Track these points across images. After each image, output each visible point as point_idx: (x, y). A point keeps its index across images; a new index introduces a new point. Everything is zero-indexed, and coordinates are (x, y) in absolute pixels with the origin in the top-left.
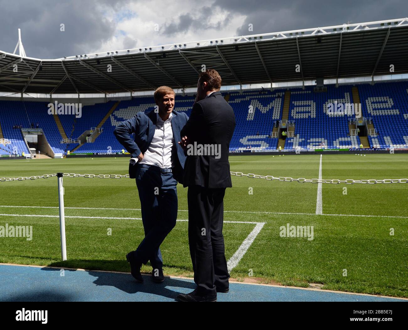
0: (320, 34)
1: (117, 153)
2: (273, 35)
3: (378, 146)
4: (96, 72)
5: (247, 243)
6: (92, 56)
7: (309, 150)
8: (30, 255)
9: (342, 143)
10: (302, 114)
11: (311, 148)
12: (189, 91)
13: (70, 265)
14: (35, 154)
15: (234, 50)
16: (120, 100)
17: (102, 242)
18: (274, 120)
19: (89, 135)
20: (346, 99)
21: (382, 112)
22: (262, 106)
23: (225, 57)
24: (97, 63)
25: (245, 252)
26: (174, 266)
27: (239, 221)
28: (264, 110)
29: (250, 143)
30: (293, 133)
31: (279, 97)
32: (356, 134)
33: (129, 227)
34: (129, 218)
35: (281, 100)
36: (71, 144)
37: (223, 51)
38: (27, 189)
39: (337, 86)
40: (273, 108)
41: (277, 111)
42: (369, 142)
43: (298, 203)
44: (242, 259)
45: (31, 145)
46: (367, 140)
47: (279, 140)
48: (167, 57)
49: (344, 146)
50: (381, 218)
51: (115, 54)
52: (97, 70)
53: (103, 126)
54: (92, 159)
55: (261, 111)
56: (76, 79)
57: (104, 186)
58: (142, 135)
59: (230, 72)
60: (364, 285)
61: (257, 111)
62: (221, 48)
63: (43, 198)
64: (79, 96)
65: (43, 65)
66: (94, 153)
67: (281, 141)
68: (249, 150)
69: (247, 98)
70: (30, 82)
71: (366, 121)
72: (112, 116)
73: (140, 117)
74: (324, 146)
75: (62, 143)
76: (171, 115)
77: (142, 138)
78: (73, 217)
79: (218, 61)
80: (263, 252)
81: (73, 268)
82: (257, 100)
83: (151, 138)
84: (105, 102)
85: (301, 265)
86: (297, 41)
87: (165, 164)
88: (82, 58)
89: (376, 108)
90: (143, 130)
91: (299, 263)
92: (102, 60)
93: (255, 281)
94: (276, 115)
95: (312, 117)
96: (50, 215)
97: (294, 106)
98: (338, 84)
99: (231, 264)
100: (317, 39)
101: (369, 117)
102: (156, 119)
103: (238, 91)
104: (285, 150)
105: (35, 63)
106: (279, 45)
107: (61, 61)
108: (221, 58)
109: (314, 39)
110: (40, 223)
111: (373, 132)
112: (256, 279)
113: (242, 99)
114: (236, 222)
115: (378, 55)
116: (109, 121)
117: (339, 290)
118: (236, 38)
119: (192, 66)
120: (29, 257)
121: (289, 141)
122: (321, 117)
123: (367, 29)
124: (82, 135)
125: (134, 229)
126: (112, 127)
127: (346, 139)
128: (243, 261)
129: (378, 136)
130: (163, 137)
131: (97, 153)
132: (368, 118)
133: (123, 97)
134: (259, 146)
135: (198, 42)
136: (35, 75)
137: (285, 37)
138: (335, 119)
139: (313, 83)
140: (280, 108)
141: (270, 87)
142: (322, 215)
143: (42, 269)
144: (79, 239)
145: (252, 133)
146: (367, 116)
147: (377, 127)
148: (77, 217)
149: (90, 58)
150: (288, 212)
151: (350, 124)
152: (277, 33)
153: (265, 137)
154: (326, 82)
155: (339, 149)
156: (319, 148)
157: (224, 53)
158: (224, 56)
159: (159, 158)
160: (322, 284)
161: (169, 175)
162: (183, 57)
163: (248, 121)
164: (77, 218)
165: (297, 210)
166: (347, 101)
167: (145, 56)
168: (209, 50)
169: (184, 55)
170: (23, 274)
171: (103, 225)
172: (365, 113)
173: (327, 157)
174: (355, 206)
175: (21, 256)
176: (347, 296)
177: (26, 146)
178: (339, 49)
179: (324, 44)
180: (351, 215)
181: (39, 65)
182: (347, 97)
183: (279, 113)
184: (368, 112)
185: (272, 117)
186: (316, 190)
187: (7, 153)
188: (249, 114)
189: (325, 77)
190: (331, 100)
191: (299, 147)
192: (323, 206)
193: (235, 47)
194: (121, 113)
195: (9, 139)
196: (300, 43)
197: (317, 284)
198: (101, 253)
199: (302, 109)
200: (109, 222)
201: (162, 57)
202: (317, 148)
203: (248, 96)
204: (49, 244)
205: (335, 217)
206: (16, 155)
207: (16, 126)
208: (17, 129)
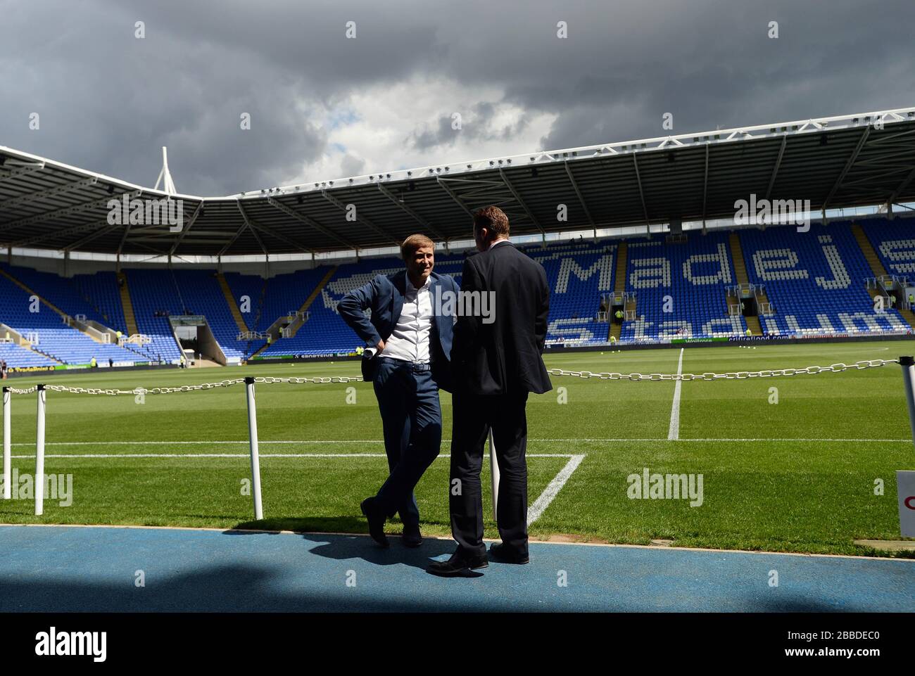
0: (671, 147)
1: (334, 354)
2: (594, 150)
3: (774, 331)
4: (296, 217)
5: (555, 486)
6: (290, 190)
7: (662, 342)
8: (202, 513)
9: (716, 329)
10: (648, 281)
11: (665, 338)
12: (455, 245)
13: (270, 526)
14: (193, 360)
15: (530, 175)
16: (338, 264)
17: (318, 491)
18: (602, 292)
19: (285, 325)
20: (720, 254)
21: (780, 275)
22: (580, 268)
23: (516, 188)
24: (297, 202)
25: (551, 499)
26: (437, 523)
27: (542, 453)
28: (584, 275)
29: (562, 332)
30: (633, 313)
31: (608, 252)
32: (739, 313)
33: (361, 467)
34: (362, 455)
35: (611, 259)
36: (255, 340)
37: (511, 177)
38: (185, 415)
39: (704, 233)
40: (598, 271)
41: (605, 276)
42: (761, 326)
43: (640, 424)
44: (547, 509)
45: (186, 344)
46: (757, 322)
47: (611, 326)
48: (416, 188)
49: (719, 333)
50: (772, 441)
51: (328, 186)
52: (297, 214)
53: (308, 308)
54: (293, 365)
55: (578, 276)
56: (262, 230)
57: (316, 408)
58: (381, 312)
59: (524, 212)
60: (737, 538)
61: (573, 278)
62: (507, 173)
63: (215, 428)
64: (267, 257)
65: (205, 206)
66: (294, 356)
67: (614, 328)
68: (561, 343)
69: (555, 256)
70: (183, 236)
71: (755, 290)
72: (325, 291)
73: (379, 283)
74: (687, 335)
75: (240, 339)
76: (429, 279)
77: (383, 316)
78: (267, 455)
79: (505, 195)
80: (580, 496)
81: (274, 530)
82: (571, 259)
83: (397, 316)
84: (313, 267)
85: (641, 515)
86: (635, 159)
87: (419, 358)
88: (273, 194)
89: (771, 268)
90: (384, 304)
91: (638, 512)
92: (306, 197)
93: (568, 539)
94: (605, 283)
95: (665, 286)
96: (228, 453)
97: (635, 268)
98: (706, 229)
99: (533, 516)
100: (667, 155)
101: (759, 283)
102: (405, 285)
103: (540, 244)
104: (622, 343)
105: (191, 203)
106: (605, 167)
107: (237, 199)
108: (508, 189)
109: (663, 155)
110: (213, 466)
111: (766, 309)
112: (568, 537)
113: (546, 258)
114: (538, 455)
115: (769, 180)
116: (319, 299)
117: (698, 546)
118: (533, 154)
119: (459, 204)
120: (201, 516)
121: (627, 327)
122: (680, 285)
123: (749, 137)
124: (274, 325)
125: (371, 471)
126: (325, 309)
127: (723, 322)
128: (549, 511)
129: (775, 314)
130: (416, 315)
131: (301, 356)
132: (757, 285)
133: (344, 259)
134: (577, 336)
135: (469, 162)
136: (192, 224)
137: (615, 153)
138: (704, 289)
139: (665, 228)
140: (610, 272)
141: (593, 236)
142: (677, 440)
143: (224, 533)
144: (280, 488)
145: (565, 315)
146: (756, 281)
147: (773, 301)
148: (273, 455)
149: (285, 193)
150: (623, 438)
151: (729, 295)
152: (602, 147)
153: (586, 320)
154: (686, 226)
155: (712, 338)
156: (679, 337)
157: (514, 181)
158: (514, 186)
159: (411, 347)
160: (672, 539)
161: (426, 374)
162: (445, 189)
163: (558, 295)
164: (275, 457)
165: (637, 435)
166: (721, 257)
167: (380, 189)
168: (489, 175)
169: (446, 185)
170: (194, 542)
171: (318, 466)
172: (752, 277)
173: (691, 351)
174: (732, 426)
175: (187, 515)
176: (709, 554)
177: (178, 345)
178: (704, 172)
179: (679, 163)
180: (724, 440)
181: (199, 208)
182: (720, 251)
183: (609, 279)
184: (757, 276)
185: (598, 286)
186: (671, 403)
187: (145, 359)
188: (558, 283)
189: (684, 217)
190: (696, 256)
191: (645, 336)
192: (680, 427)
193: (531, 170)
194: (340, 285)
195: (147, 334)
196: (639, 163)
197: (663, 541)
198: (317, 508)
199: (648, 273)
200: (328, 462)
201: (409, 189)
202: (675, 337)
203: (556, 251)
204: (231, 497)
205: (699, 443)
206: (160, 362)
207: (160, 312)
208: (161, 318)
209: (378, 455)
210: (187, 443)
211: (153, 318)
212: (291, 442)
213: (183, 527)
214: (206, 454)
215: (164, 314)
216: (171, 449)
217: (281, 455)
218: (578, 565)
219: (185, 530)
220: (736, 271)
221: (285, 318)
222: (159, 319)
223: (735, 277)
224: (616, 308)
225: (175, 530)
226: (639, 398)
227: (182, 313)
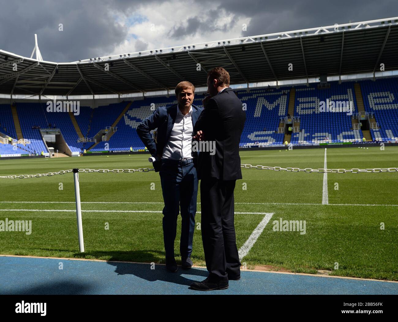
0: (323, 33)
2: (278, 35)
3: (380, 139)
4: (110, 74)
5: (257, 233)
6: (105, 59)
7: (314, 144)
8: (50, 247)
9: (345, 137)
10: (307, 110)
11: (316, 142)
12: (198, 90)
13: (88, 257)
14: (53, 153)
15: (241, 50)
16: (133, 100)
17: (118, 234)
18: (280, 116)
19: (104, 134)
20: (349, 95)
21: (383, 106)
22: (268, 103)
23: (232, 57)
25: (255, 241)
27: (249, 212)
28: (270, 107)
29: (257, 139)
30: (298, 128)
31: (284, 94)
32: (359, 128)
33: (143, 219)
34: (144, 211)
35: (286, 97)
36: (87, 143)
37: (230, 51)
39: (340, 83)
40: (279, 105)
41: (283, 107)
42: (371, 135)
43: (305, 194)
44: (252, 248)
45: (49, 144)
46: (369, 133)
47: (285, 135)
48: (177, 58)
49: (347, 140)
50: (385, 206)
51: (127, 56)
53: (117, 125)
54: (108, 156)
55: (267, 108)
56: (91, 81)
57: (119, 182)
59: (237, 71)
60: (371, 270)
61: (264, 108)
62: (228, 49)
64: (94, 97)
65: (59, 68)
66: (109, 151)
67: (287, 136)
68: (257, 145)
69: (254, 96)
70: (47, 84)
71: (368, 115)
72: (125, 115)
74: (329, 141)
75: (79, 142)
78: (90, 211)
79: (226, 62)
80: (272, 240)
82: (263, 98)
84: (119, 102)
85: (309, 253)
86: (301, 41)
88: (96, 61)
89: (378, 102)
91: (308, 251)
92: (115, 63)
93: (266, 268)
94: (282, 111)
95: (316, 113)
96: (68, 209)
97: (299, 103)
98: (341, 81)
99: (242, 253)
100: (320, 38)
101: (371, 112)
103: (245, 89)
104: (291, 145)
105: (51, 66)
106: (284, 45)
107: (76, 64)
108: (228, 58)
109: (317, 38)
110: (59, 217)
111: (375, 126)
112: (266, 267)
113: (249, 97)
114: (246, 213)
116: (123, 120)
117: (347, 276)
118: (242, 38)
120: (48, 250)
121: (294, 136)
123: (368, 27)
124: (98, 134)
125: (149, 221)
126: (126, 126)
127: (349, 133)
128: (254, 249)
129: (380, 129)
130: (183, 130)
131: (112, 151)
132: (370, 112)
133: (136, 98)
134: (266, 141)
135: (206, 43)
136: (52, 78)
137: (289, 37)
138: (339, 114)
139: (317, 80)
140: (285, 105)
142: (328, 204)
144: (96, 232)
145: (259, 129)
146: (369, 110)
147: (379, 121)
148: (93, 211)
149: (103, 61)
150: (295, 203)
151: (353, 118)
152: (282, 33)
153: (271, 132)
154: (329, 79)
155: (343, 142)
156: (324, 142)
157: (231, 54)
158: (232, 56)
160: (330, 270)
162: (193, 58)
163: (255, 118)
164: (94, 212)
165: (304, 201)
166: (349, 97)
167: (156, 58)
168: (218, 50)
169: (193, 56)
170: (43, 266)
171: (118, 218)
172: (367, 108)
173: (331, 150)
174: (360, 196)
175: (40, 249)
176: (355, 282)
177: (45, 145)
178: (341, 47)
179: (326, 43)
180: (356, 205)
181: (55, 68)
182: (349, 93)
183: (285, 109)
184: (370, 107)
185: (279, 113)
186: (322, 181)
187: (27, 153)
188: (256, 111)
189: (328, 74)
190: (335, 96)
191: (304, 141)
192: (329, 196)
193: (241, 47)
194: (134, 112)
195: (28, 139)
196: (304, 43)
197: (325, 271)
198: (117, 245)
199: (307, 105)
200: (124, 215)
201: (172, 58)
202: (322, 142)
203: (255, 93)
204: (67, 237)
205: (340, 206)
206: (35, 154)
207: (35, 127)
208: (35, 130)
209: (153, 212)
210: (45, 202)
211: (31, 130)
212: (104, 203)
213: (37, 256)
214: (55, 209)
215: (37, 128)
216: (36, 206)
217: (97, 211)
218: (272, 287)
219: (38, 258)
220: (358, 105)
221: (103, 130)
222: (34, 131)
223: (357, 108)
224: (288, 126)
225: (32, 258)
226: (302, 178)
227: (47, 127)
